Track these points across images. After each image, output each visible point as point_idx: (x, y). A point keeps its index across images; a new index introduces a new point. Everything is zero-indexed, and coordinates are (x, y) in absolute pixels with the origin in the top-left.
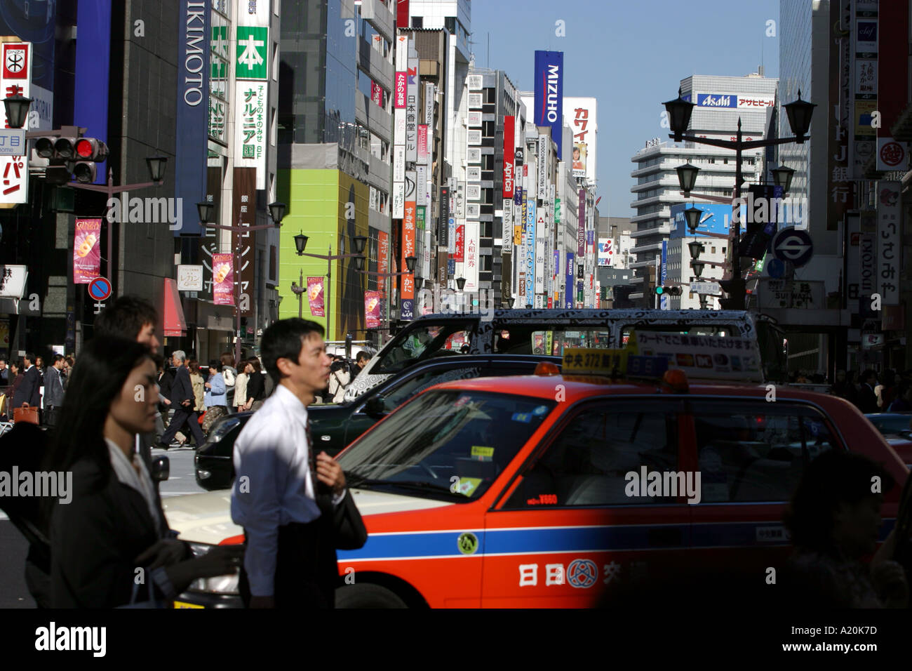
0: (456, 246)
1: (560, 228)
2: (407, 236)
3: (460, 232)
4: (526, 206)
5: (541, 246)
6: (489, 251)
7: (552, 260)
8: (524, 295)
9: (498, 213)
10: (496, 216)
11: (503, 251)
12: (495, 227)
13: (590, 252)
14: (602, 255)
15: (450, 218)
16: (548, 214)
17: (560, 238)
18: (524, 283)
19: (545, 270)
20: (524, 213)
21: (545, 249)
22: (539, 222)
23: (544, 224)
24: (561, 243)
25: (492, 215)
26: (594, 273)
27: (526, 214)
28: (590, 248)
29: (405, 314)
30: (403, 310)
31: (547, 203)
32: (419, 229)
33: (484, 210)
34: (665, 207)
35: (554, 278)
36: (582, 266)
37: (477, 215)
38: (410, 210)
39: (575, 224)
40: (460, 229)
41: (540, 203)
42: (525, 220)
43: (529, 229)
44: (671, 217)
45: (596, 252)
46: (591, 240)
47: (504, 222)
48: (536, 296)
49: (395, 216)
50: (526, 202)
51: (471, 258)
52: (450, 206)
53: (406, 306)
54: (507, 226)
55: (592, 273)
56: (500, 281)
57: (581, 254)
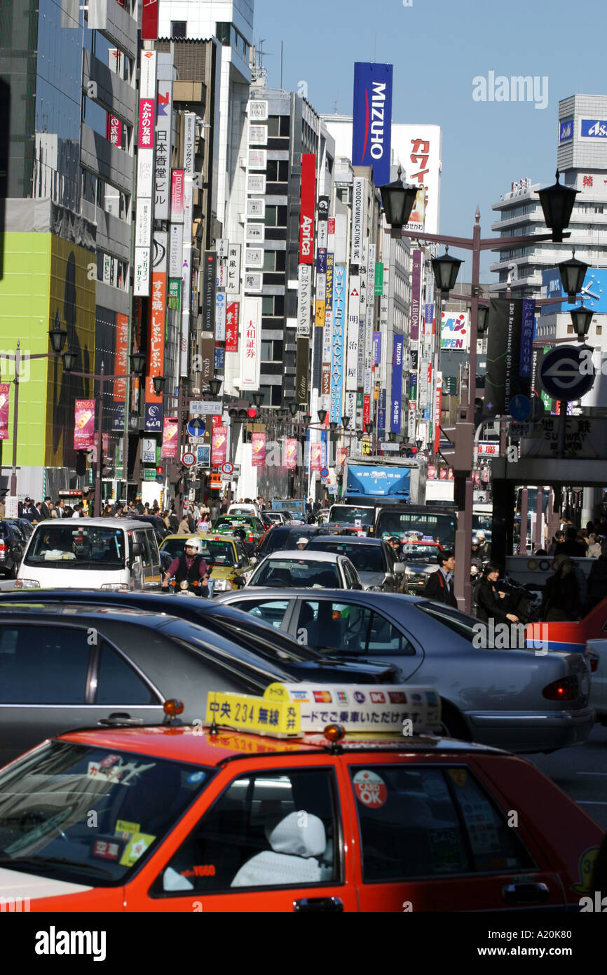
0: (227, 331)
1: (385, 303)
2: (154, 319)
3: (233, 312)
4: (332, 275)
5: (354, 328)
6: (279, 335)
7: (370, 346)
8: (328, 393)
9: (292, 284)
10: (289, 287)
11: (299, 335)
12: (287, 302)
13: (428, 333)
14: (447, 334)
15: (218, 294)
16: (365, 284)
17: (384, 316)
18: (329, 377)
19: (359, 359)
20: (329, 284)
21: (361, 331)
22: (352, 294)
23: (358, 298)
24: (384, 322)
25: (283, 287)
26: (433, 361)
27: (332, 285)
28: (429, 327)
29: (151, 422)
30: (148, 417)
31: (364, 270)
32: (169, 311)
33: (268, 279)
34: (535, 271)
35: (373, 370)
36: (416, 352)
37: (259, 288)
38: (158, 284)
39: (406, 295)
40: (233, 308)
41: (354, 270)
42: (331, 293)
43: (336, 305)
44: (544, 284)
45: (437, 331)
46: (429, 318)
47: (299, 295)
48: (348, 394)
49: (137, 293)
50: (332, 269)
51: (250, 345)
52: (218, 276)
53: (151, 412)
54: (304, 301)
55: (430, 362)
56: (294, 375)
57: (415, 336)
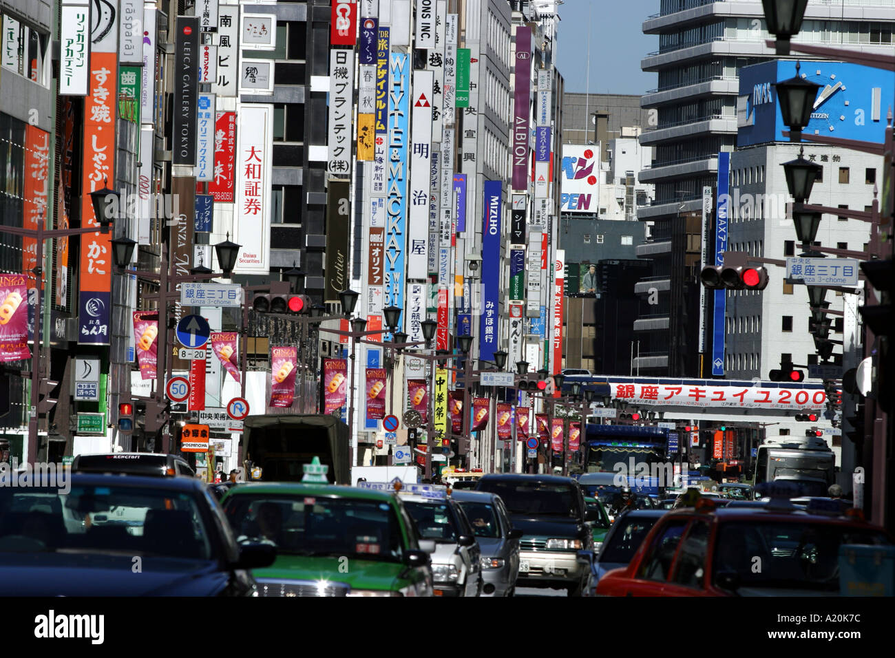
0: (215, 164)
1: (469, 121)
2: (94, 138)
3: (226, 130)
4: (386, 67)
5: (421, 166)
6: (295, 175)
7: (449, 200)
8: (380, 282)
9: (318, 83)
10: (313, 89)
11: (330, 175)
12: (310, 117)
13: (542, 178)
14: (571, 186)
15: (201, 95)
16: (441, 85)
17: (469, 145)
18: (381, 254)
19: (431, 224)
20: (381, 84)
21: (433, 172)
22: (418, 104)
23: (429, 109)
24: (470, 156)
25: (302, 88)
26: (550, 230)
27: (386, 85)
28: (542, 168)
29: (89, 328)
30: (85, 320)
31: (437, 60)
32: (125, 121)
33: (284, 75)
34: (725, 69)
35: (454, 244)
36: (522, 213)
37: (267, 87)
38: (102, 75)
39: (506, 110)
40: (226, 122)
41: (420, 59)
42: (385, 100)
43: (394, 122)
44: (741, 94)
45: (555, 180)
46: (543, 152)
47: (332, 104)
48: (411, 287)
49: (65, 90)
50: (387, 57)
51: (252, 191)
52: (202, 65)
53: (90, 309)
54: (340, 114)
55: (545, 231)
56: (322, 250)
57: (520, 183)
